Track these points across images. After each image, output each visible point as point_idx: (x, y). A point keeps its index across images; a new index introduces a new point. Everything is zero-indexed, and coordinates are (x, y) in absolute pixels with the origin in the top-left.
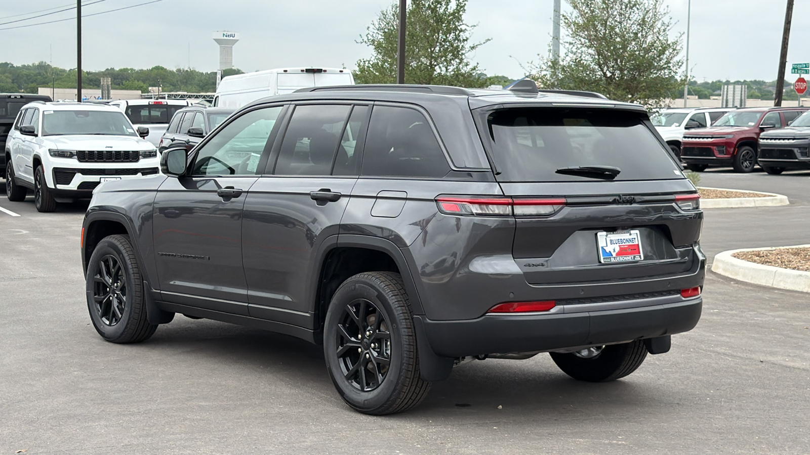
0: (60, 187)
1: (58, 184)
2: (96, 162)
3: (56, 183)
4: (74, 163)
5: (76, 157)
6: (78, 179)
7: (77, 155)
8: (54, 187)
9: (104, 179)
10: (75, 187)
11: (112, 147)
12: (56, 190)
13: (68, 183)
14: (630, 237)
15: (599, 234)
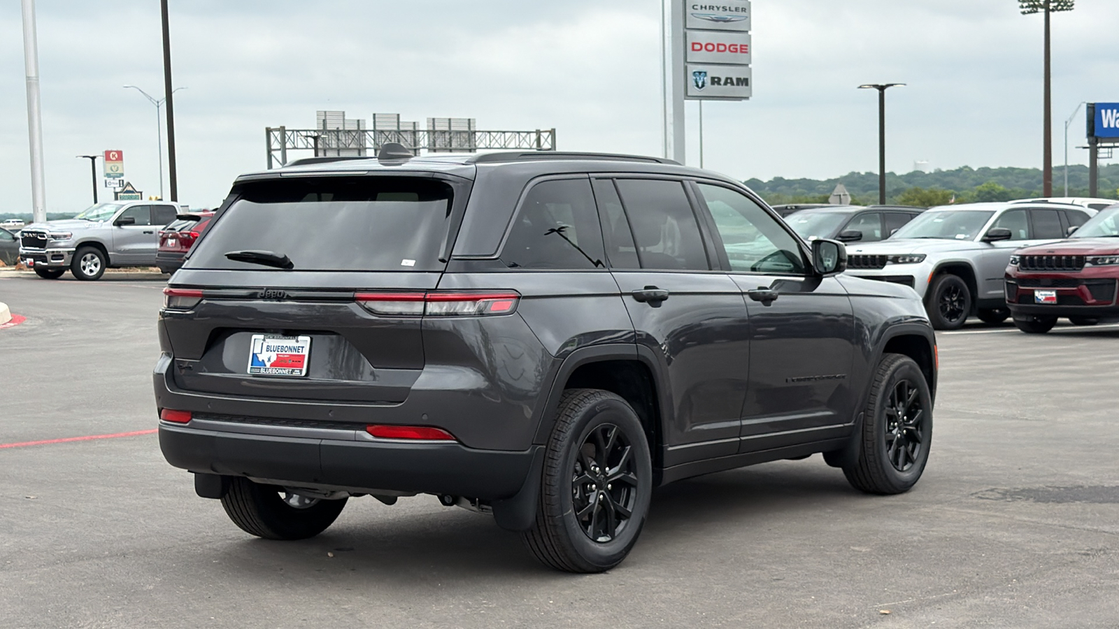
14: (296, 345)
15: (254, 337)
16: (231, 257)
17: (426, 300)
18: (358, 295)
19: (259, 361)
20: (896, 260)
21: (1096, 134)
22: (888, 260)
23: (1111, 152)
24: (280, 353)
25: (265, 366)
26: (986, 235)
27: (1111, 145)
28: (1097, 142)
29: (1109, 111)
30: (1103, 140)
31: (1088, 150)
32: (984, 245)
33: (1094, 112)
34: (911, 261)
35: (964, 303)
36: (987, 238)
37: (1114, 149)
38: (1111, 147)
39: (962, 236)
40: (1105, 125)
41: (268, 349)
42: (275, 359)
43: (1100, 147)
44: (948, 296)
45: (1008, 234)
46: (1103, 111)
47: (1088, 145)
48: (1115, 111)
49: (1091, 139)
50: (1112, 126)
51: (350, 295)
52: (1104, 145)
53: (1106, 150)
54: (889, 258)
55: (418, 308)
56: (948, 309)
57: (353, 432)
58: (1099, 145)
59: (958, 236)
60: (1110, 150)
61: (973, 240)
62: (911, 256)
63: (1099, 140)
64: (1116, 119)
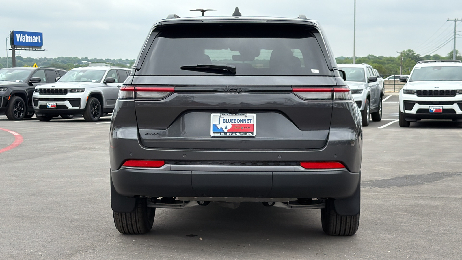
0: (407, 112)
1: (406, 110)
2: (428, 96)
3: (405, 109)
4: (414, 97)
5: (416, 94)
6: (417, 107)
7: (416, 92)
8: (403, 112)
9: (431, 107)
10: (414, 112)
11: (438, 87)
12: (405, 113)
13: (411, 110)
14: (245, 118)
15: (212, 114)
16: (183, 68)
17: (333, 91)
18: (294, 89)
19: (219, 129)
20: (72, 91)
21: (14, 44)
22: (68, 91)
23: (21, 52)
24: (234, 123)
25: (224, 131)
26: (104, 80)
27: (21, 49)
28: (15, 47)
29: (19, 35)
30: (18, 47)
31: (11, 50)
32: (104, 85)
33: (13, 35)
34: (78, 92)
35: (99, 110)
36: (105, 82)
37: (22, 51)
38: (21, 50)
39: (95, 81)
40: (18, 41)
41: (224, 121)
42: (231, 127)
43: (16, 50)
44: (93, 107)
45: (113, 80)
46: (17, 35)
47: (11, 49)
48: (22, 35)
49: (13, 46)
50: (21, 41)
51: (290, 89)
52: (18, 49)
53: (19, 51)
54: (69, 90)
55: (327, 95)
56: (94, 113)
57: (292, 167)
58: (16, 49)
59: (93, 81)
60: (20, 51)
61: (100, 83)
62: (77, 89)
63: (16, 46)
64: (22, 38)
